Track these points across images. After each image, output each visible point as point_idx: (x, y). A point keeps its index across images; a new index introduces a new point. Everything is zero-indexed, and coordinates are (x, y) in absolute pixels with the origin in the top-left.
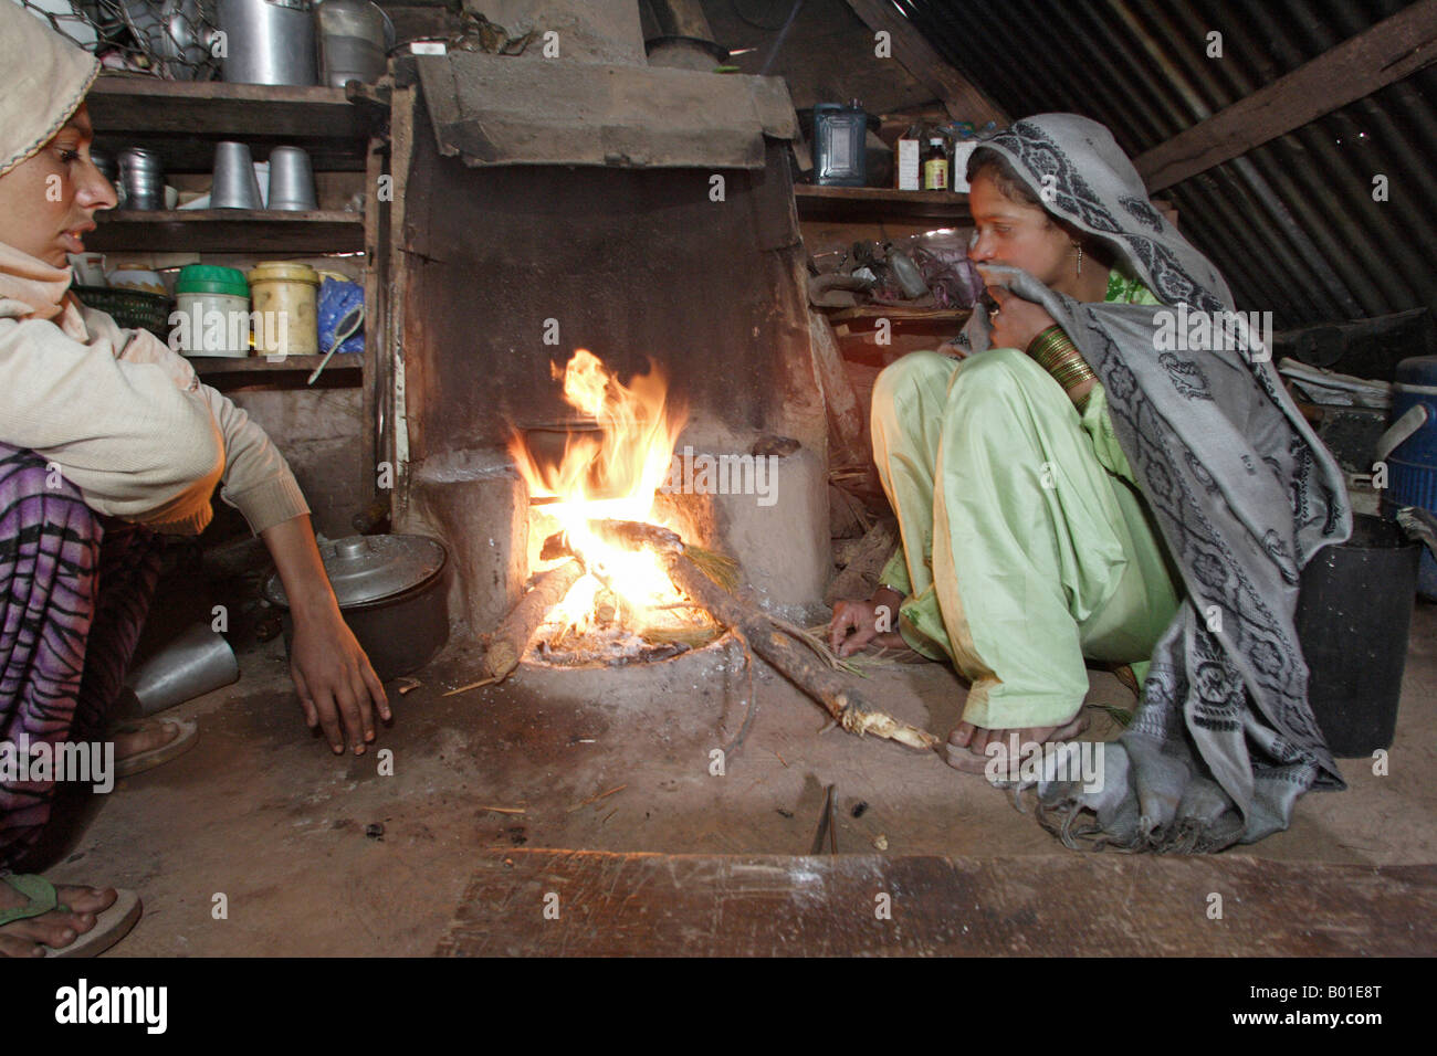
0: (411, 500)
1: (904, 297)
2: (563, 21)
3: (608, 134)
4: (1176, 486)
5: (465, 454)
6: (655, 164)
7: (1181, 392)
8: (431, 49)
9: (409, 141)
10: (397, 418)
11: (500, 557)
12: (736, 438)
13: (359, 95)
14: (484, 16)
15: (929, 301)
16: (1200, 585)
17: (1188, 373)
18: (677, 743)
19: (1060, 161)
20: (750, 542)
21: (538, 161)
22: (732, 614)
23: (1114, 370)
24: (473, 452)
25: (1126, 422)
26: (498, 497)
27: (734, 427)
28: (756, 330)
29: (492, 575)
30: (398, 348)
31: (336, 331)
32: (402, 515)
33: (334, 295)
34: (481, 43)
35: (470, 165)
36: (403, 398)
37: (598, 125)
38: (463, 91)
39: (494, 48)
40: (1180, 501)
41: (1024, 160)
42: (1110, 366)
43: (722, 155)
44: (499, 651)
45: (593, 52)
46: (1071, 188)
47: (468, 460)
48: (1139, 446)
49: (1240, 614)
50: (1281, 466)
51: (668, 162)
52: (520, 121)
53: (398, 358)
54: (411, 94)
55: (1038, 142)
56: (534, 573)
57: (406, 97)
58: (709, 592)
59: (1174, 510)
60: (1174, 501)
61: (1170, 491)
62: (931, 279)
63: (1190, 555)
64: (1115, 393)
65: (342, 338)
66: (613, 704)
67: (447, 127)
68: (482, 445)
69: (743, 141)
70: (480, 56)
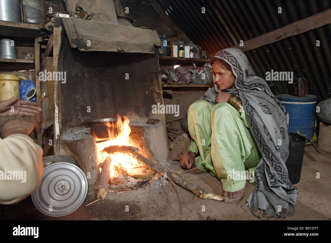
0: (61, 146)
1: (173, 81)
2: (101, 11)
3: (118, 43)
4: (259, 133)
5: (71, 129)
6: (130, 52)
7: (264, 112)
8: (65, 16)
9: (59, 42)
10: (56, 123)
11: (94, 161)
12: (141, 119)
13: (44, 28)
14: (82, 8)
15: (179, 83)
16: (264, 154)
17: (265, 108)
18: (161, 210)
19: (236, 60)
20: (155, 148)
21: (100, 50)
22: (159, 169)
23: (248, 106)
24: (73, 128)
25: (249, 118)
26: (90, 144)
27: (141, 116)
28: (147, 92)
29: (92, 167)
30: (56, 102)
31: (26, 95)
32: (57, 150)
33: (24, 84)
34: (80, 15)
35: (81, 51)
36: (58, 117)
37: (115, 41)
38: (77, 29)
39: (84, 17)
40: (260, 137)
41: (228, 60)
42: (247, 105)
43: (145, 50)
44: (102, 190)
45: (109, 20)
46: (238, 67)
47: (72, 131)
48: (252, 124)
49: (273, 160)
50: (285, 130)
51: (133, 51)
52: (94, 39)
53: (56, 106)
54: (60, 29)
55: (230, 56)
56: (100, 163)
57: (58, 30)
58: (150, 163)
59: (259, 139)
60: (259, 137)
61: (258, 134)
62: (180, 78)
63: (262, 148)
64: (247, 111)
65: (29, 98)
66: (138, 201)
67: (73, 39)
68: (75, 126)
69: (150, 46)
70: (80, 19)
